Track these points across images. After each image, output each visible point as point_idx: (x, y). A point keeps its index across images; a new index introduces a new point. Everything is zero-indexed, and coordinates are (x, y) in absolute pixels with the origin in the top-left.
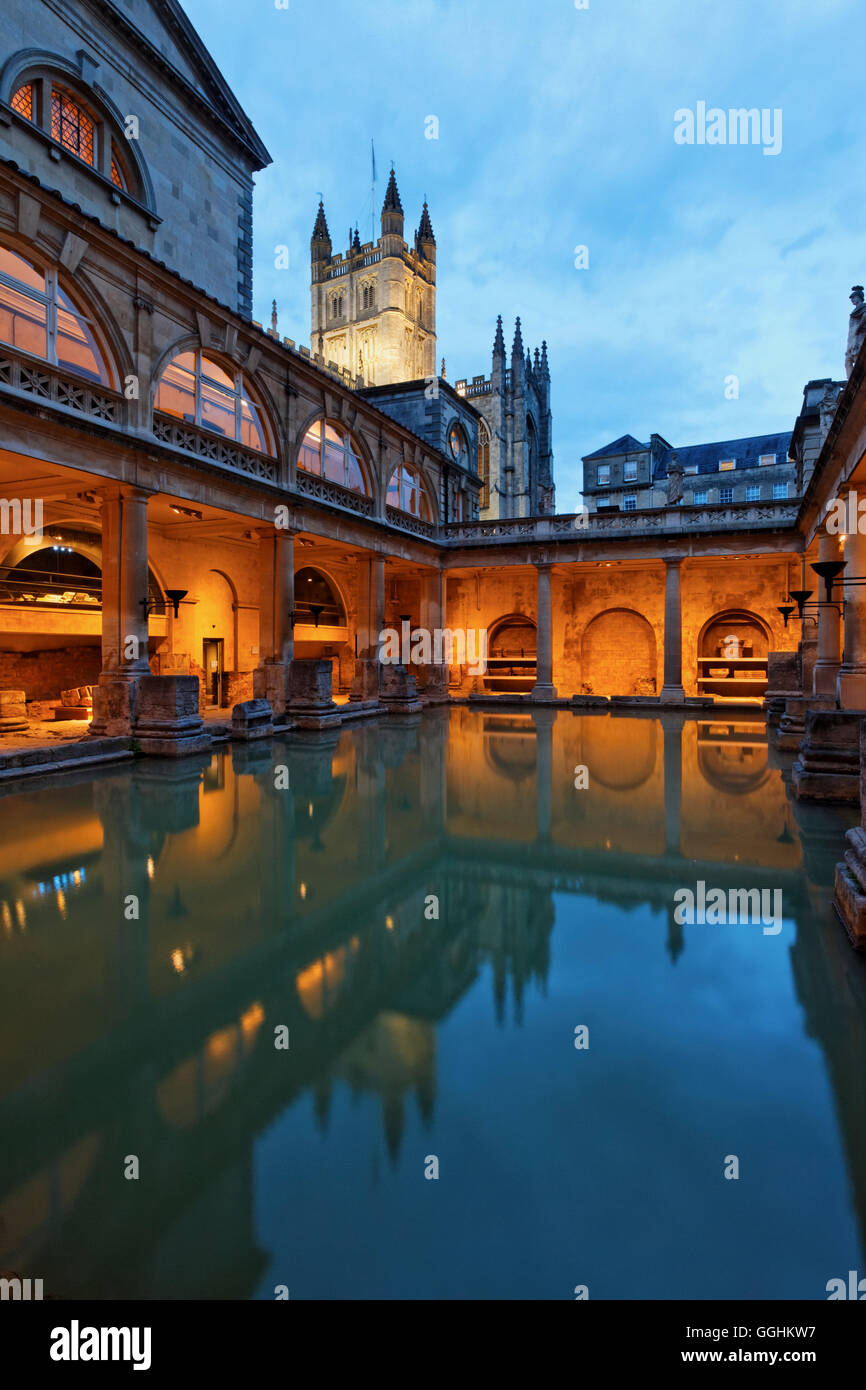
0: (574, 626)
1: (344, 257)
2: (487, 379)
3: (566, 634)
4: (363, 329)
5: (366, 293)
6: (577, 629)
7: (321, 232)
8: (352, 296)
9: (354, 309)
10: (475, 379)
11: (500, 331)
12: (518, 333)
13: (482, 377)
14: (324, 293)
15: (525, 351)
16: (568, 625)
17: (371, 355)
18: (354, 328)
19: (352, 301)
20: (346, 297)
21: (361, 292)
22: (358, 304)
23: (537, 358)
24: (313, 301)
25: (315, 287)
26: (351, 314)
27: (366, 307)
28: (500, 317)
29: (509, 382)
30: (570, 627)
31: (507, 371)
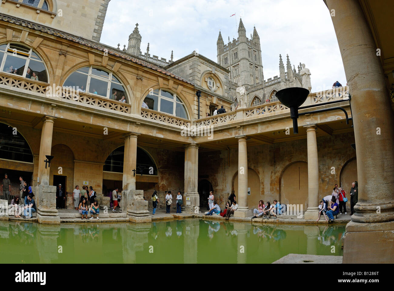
0: (275, 174)
1: (227, 45)
2: (279, 77)
3: (271, 177)
4: (234, 66)
5: (235, 55)
6: (277, 175)
7: (220, 39)
8: (230, 56)
9: (231, 60)
10: (274, 77)
11: (281, 59)
12: (288, 59)
13: (277, 77)
14: (221, 57)
15: (292, 66)
16: (272, 172)
17: (238, 75)
18: (232, 66)
19: (230, 58)
20: (229, 58)
21: (234, 55)
22: (232, 59)
23: (299, 69)
24: (218, 60)
25: (218, 56)
26: (230, 62)
27: (235, 59)
28: (280, 55)
29: (287, 77)
30: (273, 174)
31: (286, 73)
